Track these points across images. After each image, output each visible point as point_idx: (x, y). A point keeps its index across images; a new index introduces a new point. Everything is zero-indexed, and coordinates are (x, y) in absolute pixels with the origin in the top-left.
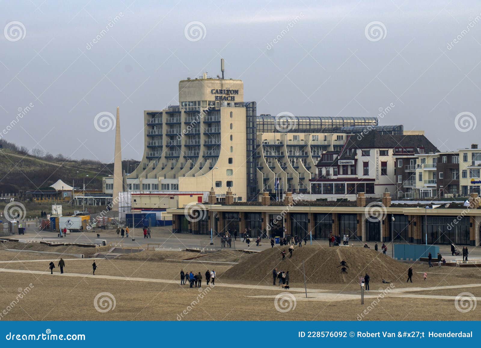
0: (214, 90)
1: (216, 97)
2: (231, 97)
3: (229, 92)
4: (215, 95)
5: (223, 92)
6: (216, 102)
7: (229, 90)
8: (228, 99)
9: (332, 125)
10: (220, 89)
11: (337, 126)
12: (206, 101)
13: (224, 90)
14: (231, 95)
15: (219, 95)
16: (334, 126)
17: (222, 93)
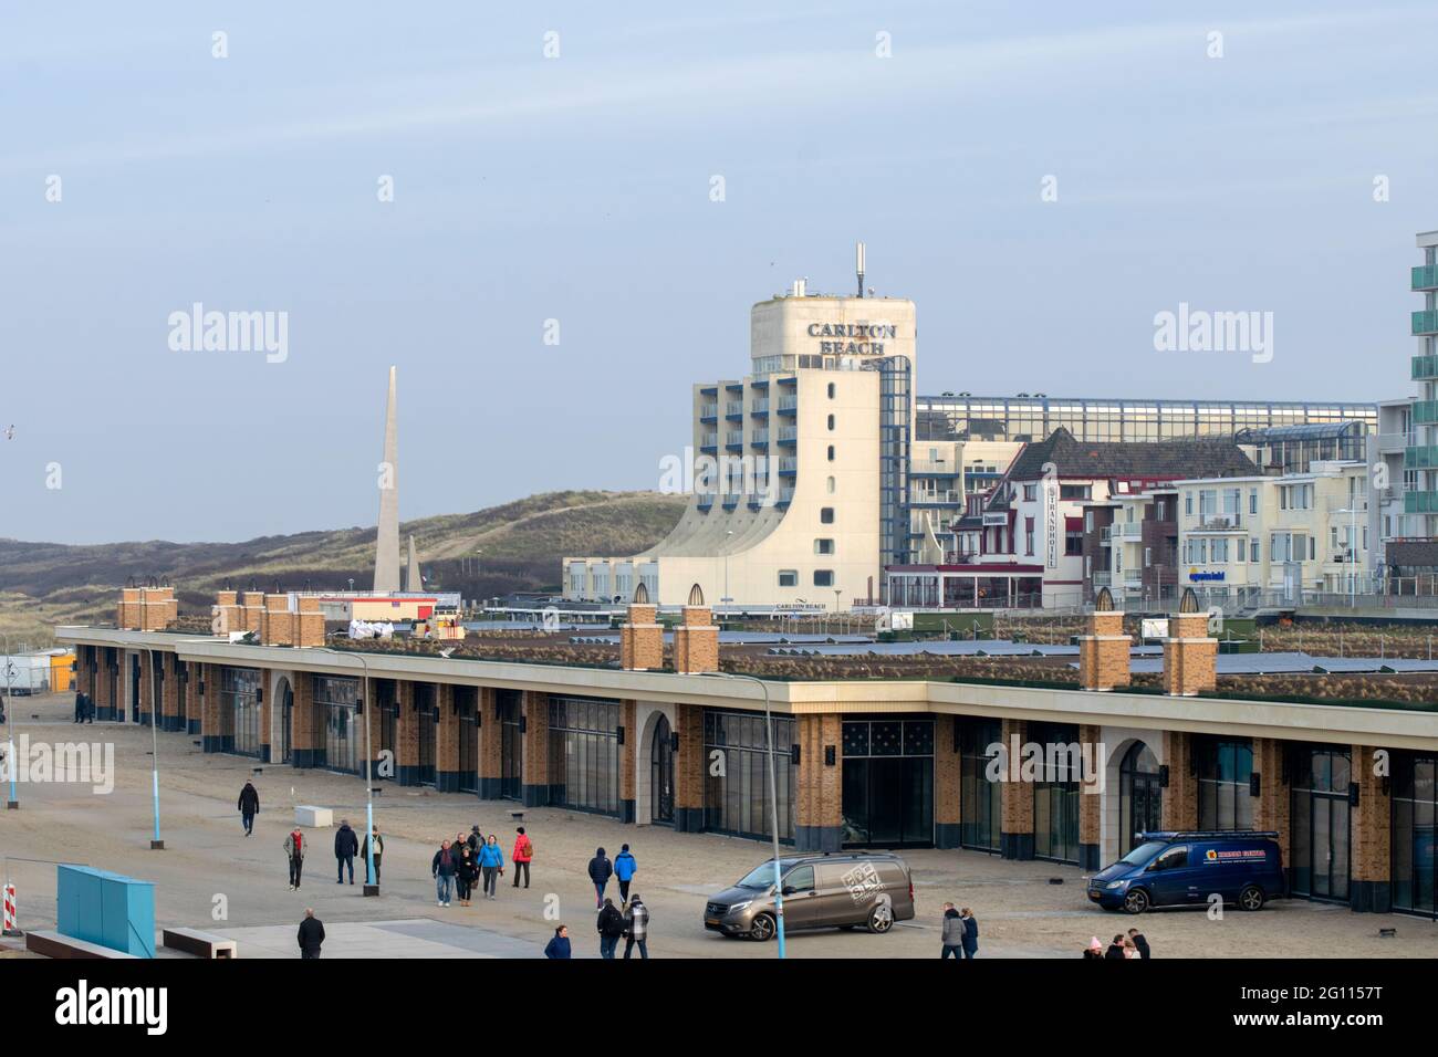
0: (817, 325)
1: (825, 346)
2: (873, 344)
3: (867, 333)
4: (819, 339)
5: (846, 331)
6: (824, 357)
7: (867, 327)
8: (860, 351)
9: (1233, 423)
10: (837, 323)
11: (1249, 426)
12: (794, 355)
13: (850, 327)
14: (871, 340)
15: (831, 340)
16: (1238, 428)
17: (842, 333)
